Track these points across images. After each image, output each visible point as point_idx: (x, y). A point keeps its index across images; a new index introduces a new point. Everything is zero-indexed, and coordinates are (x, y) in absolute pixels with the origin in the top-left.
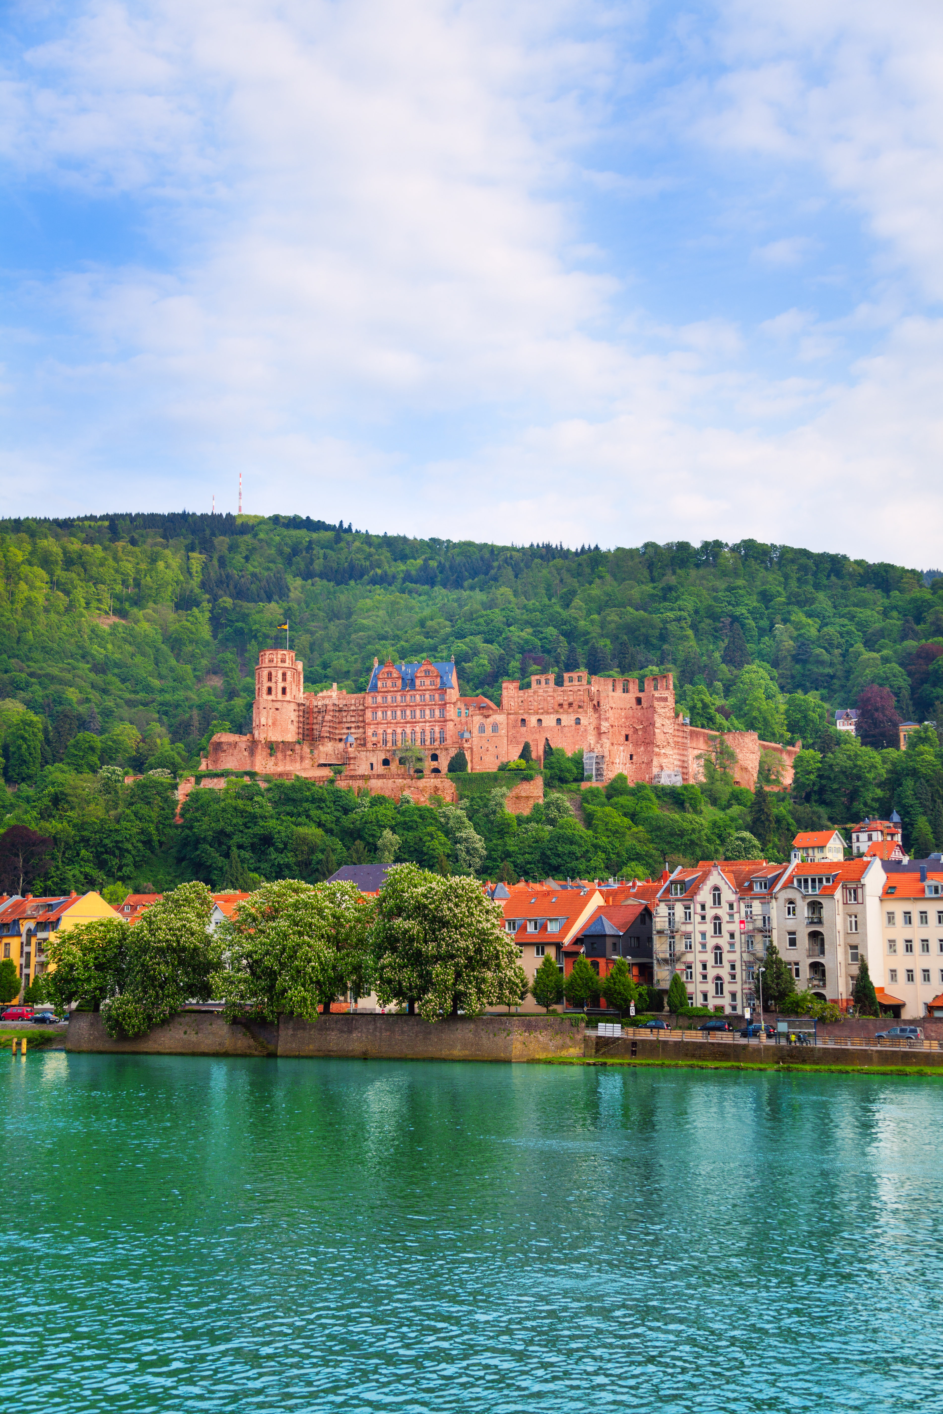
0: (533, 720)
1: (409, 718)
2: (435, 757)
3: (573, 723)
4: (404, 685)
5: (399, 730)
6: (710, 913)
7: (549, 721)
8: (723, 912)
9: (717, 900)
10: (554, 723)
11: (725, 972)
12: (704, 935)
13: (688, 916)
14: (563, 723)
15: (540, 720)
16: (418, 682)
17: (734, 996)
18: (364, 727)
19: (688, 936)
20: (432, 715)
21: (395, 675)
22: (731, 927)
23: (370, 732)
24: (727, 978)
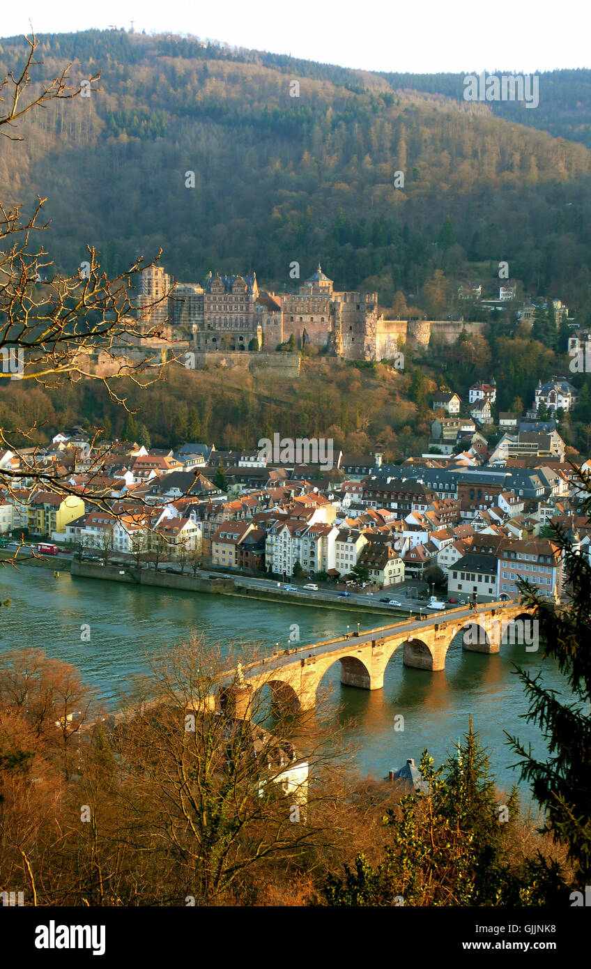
0: (297, 318)
1: (228, 311)
2: (241, 339)
3: (320, 320)
4: (226, 290)
5: (223, 317)
6: (283, 540)
7: (307, 318)
8: (287, 540)
9: (285, 536)
10: (309, 320)
11: (287, 560)
12: (281, 547)
13: (276, 540)
14: (314, 320)
15: (301, 318)
16: (234, 289)
17: (289, 567)
18: (203, 314)
19: (276, 546)
20: (242, 309)
21: (221, 285)
22: (289, 546)
23: (206, 317)
24: (287, 562)
